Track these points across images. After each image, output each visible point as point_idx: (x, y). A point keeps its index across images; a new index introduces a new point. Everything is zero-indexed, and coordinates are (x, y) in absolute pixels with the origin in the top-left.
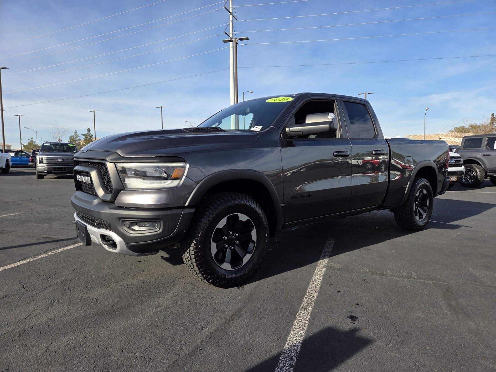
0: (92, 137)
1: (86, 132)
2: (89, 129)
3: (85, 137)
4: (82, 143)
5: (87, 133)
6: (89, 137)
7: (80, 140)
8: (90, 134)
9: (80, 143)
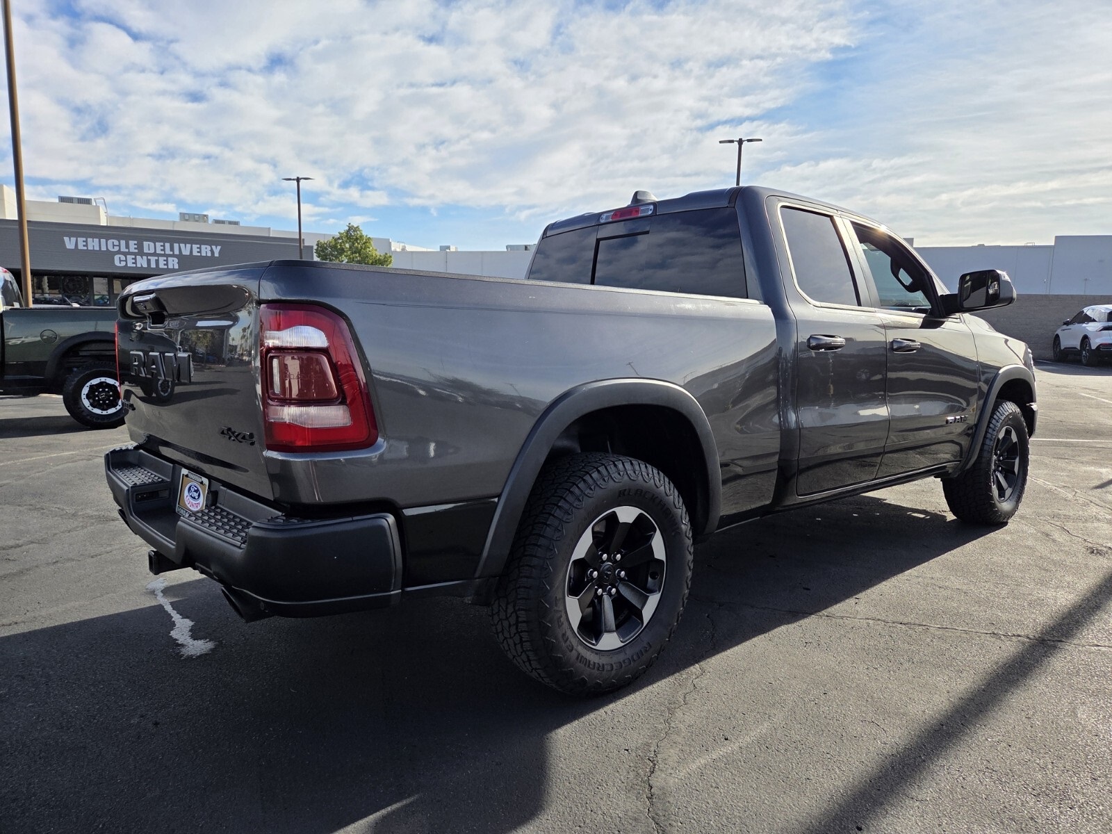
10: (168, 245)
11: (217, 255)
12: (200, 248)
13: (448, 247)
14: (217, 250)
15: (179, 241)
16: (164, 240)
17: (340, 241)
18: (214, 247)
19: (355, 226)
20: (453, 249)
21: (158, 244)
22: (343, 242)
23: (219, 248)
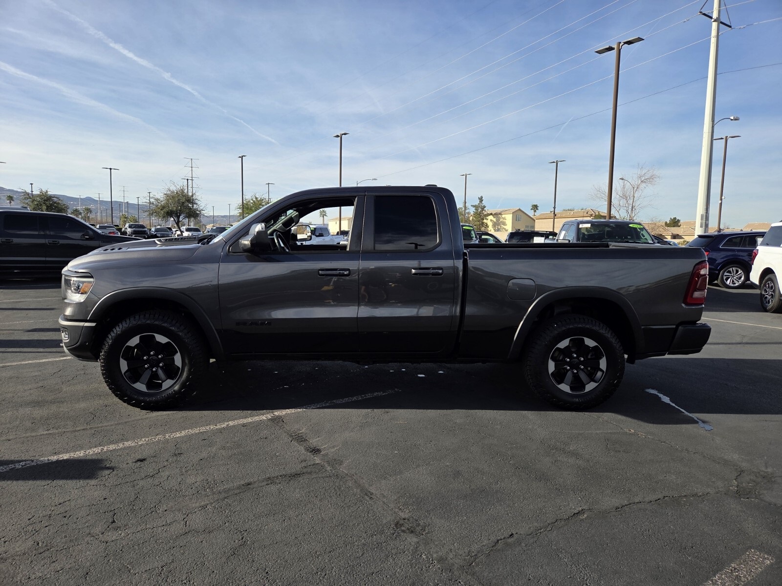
0: (485, 209)
1: (477, 202)
2: (482, 197)
3: (476, 210)
4: (471, 217)
5: (479, 204)
6: (480, 210)
7: (469, 213)
8: (483, 205)
9: (469, 218)
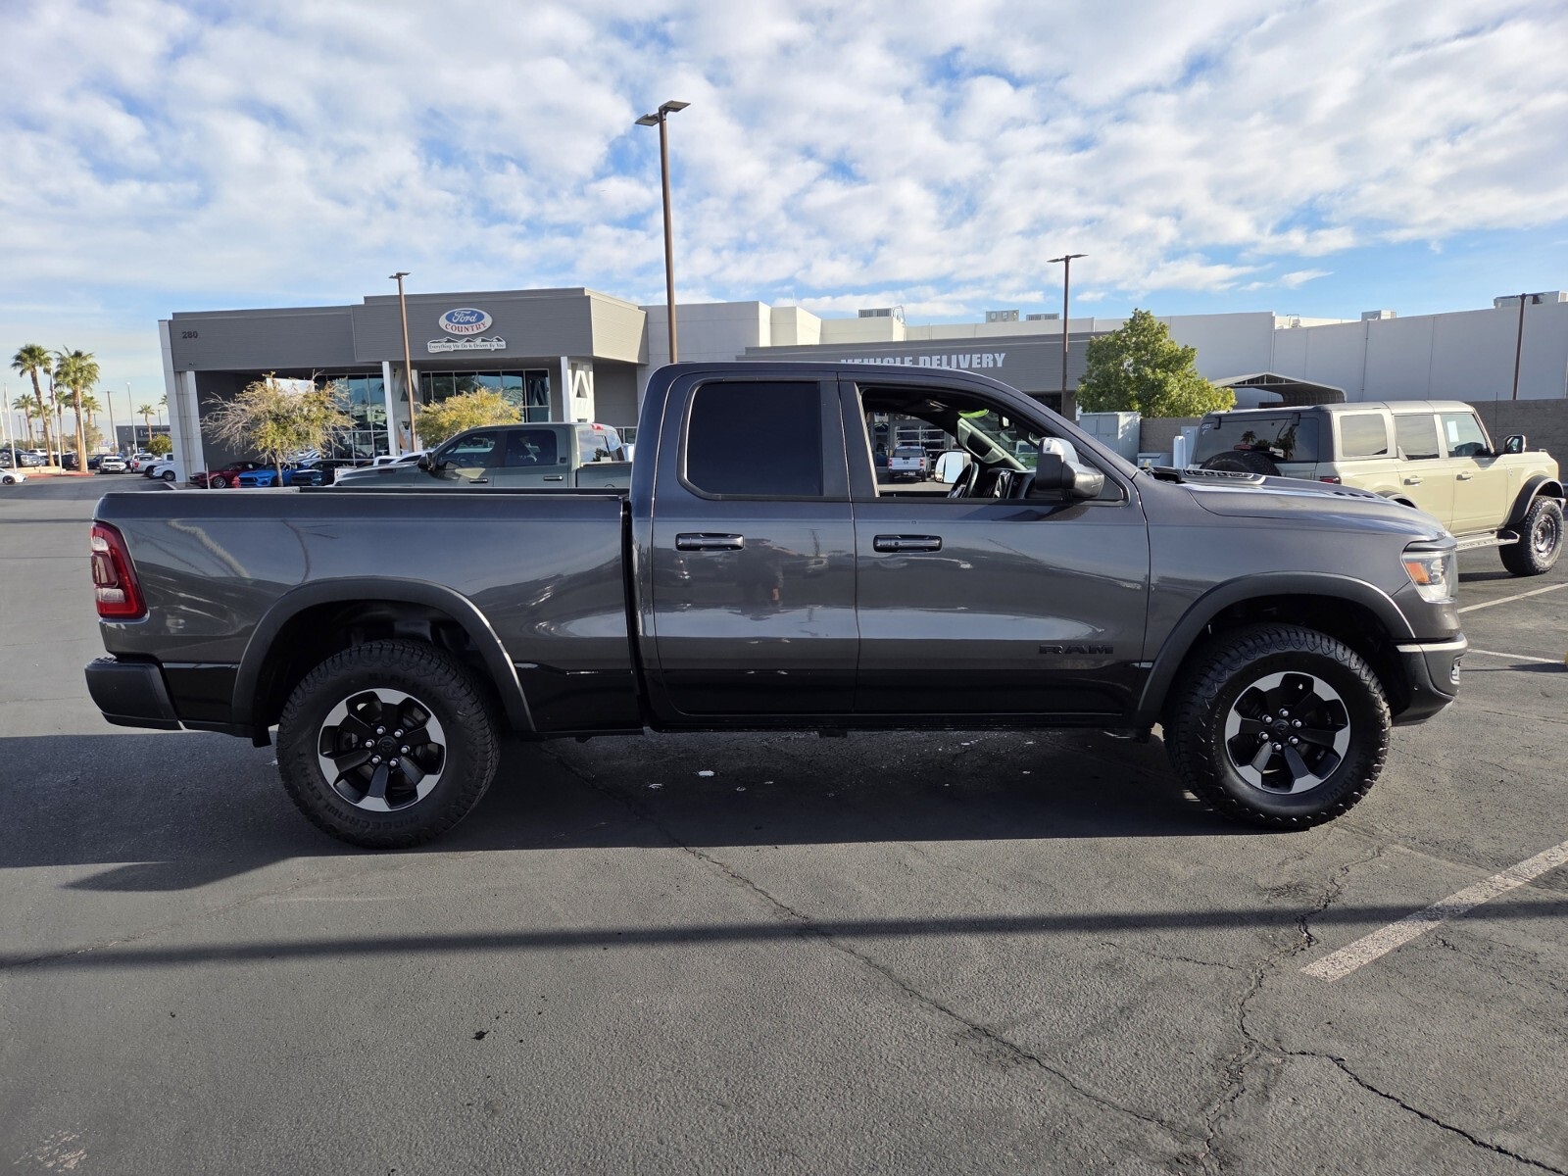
10: (945, 358)
11: (1000, 364)
12: (981, 358)
13: (1378, 314)
14: (1000, 359)
15: (957, 352)
16: (940, 353)
17: (1124, 334)
18: (997, 355)
19: (1144, 312)
20: (1386, 315)
21: (935, 358)
22: (1127, 336)
23: (1003, 355)
